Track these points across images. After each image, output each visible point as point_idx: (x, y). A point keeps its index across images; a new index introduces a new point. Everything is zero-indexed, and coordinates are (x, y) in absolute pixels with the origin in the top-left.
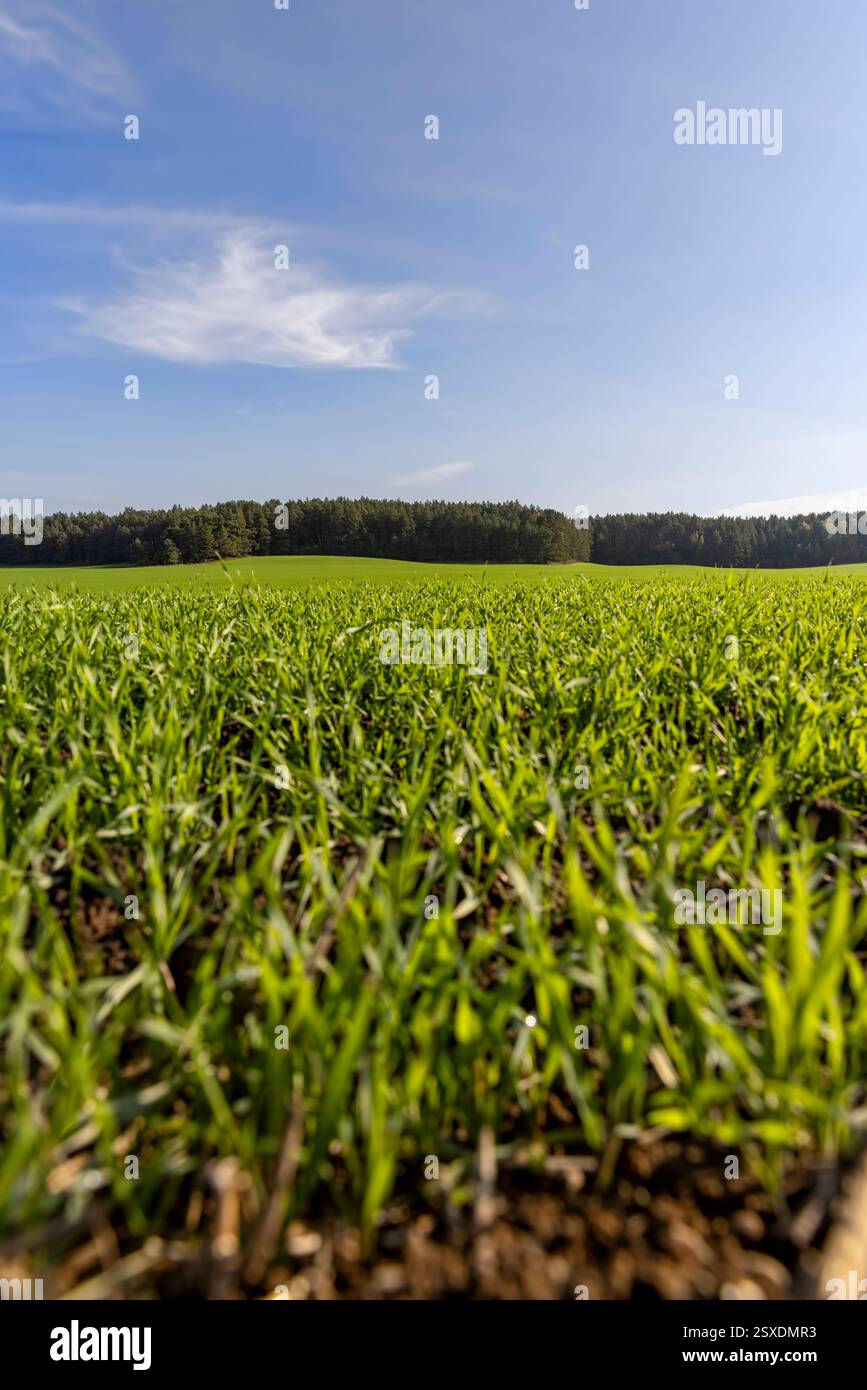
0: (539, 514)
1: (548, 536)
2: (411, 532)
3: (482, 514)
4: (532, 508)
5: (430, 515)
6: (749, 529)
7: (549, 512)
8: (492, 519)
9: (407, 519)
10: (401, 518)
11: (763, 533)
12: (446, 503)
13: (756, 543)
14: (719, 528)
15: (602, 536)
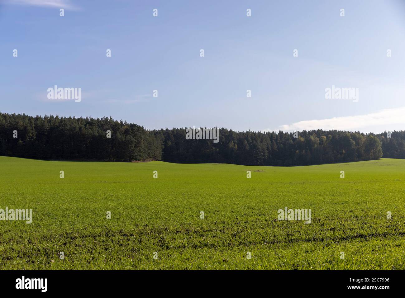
0: (126, 127)
1: (132, 142)
2: (32, 138)
3: (85, 125)
4: (122, 122)
5: (47, 126)
6: (266, 140)
7: (133, 126)
8: (92, 129)
9: (29, 128)
10: (25, 128)
11: (275, 143)
12: (60, 117)
13: (271, 149)
14: (247, 140)
15: (170, 143)
